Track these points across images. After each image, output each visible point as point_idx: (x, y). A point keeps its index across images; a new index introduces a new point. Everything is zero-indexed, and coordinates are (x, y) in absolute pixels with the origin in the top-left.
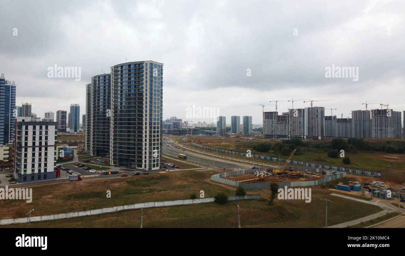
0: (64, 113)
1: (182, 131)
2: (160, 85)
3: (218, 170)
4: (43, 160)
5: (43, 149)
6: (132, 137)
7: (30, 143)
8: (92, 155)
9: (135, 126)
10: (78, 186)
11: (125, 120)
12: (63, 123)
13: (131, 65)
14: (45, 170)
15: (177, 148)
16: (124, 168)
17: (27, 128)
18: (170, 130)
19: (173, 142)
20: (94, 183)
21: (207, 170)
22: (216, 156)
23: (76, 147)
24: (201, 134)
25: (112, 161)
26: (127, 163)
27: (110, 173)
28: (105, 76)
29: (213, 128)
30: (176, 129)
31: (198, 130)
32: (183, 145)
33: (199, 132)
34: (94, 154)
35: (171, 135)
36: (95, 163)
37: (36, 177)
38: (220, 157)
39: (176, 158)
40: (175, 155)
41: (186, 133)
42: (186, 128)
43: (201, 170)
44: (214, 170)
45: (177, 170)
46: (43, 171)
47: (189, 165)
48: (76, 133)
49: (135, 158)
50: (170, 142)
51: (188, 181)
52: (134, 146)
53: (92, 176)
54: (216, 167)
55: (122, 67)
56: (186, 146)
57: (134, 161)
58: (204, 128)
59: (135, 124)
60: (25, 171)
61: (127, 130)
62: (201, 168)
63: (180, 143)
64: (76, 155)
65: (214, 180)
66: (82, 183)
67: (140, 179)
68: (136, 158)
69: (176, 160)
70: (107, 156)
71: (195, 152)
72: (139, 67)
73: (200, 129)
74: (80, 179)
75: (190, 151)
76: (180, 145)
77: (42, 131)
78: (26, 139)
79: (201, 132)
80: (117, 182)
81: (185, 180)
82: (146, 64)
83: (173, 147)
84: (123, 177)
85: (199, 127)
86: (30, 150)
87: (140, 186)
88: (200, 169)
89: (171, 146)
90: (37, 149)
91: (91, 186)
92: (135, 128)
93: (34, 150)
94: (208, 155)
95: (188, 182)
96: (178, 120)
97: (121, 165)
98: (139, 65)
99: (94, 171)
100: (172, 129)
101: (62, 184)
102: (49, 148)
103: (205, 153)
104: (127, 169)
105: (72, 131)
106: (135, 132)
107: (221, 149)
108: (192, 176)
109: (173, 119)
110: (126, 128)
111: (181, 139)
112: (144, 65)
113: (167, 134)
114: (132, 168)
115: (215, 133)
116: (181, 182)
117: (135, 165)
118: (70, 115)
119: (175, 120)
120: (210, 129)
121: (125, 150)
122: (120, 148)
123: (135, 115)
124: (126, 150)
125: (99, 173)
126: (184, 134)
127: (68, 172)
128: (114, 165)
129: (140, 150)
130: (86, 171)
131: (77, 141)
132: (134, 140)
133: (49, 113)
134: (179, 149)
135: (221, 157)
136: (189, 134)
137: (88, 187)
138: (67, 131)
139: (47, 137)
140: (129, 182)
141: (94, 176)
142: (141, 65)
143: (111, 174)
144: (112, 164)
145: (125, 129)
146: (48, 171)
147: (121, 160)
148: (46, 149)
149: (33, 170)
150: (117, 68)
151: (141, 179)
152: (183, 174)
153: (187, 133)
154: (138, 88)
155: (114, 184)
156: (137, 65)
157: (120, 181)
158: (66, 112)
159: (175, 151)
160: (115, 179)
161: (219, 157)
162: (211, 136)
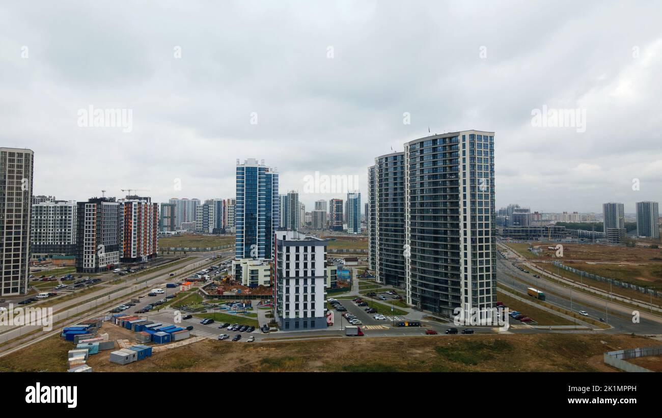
0: (339, 202)
1: (531, 231)
2: (489, 172)
3: (619, 335)
4: (309, 298)
5: (309, 281)
6: (442, 263)
7: (292, 274)
8: (379, 281)
9: (445, 243)
10: (358, 349)
11: (428, 232)
12: (339, 217)
13: (436, 140)
14: (313, 313)
15: (523, 270)
16: (429, 314)
17: (288, 250)
18: (507, 229)
19: (515, 256)
20: (382, 344)
21: (591, 332)
22: (610, 296)
23: (355, 263)
24: (571, 238)
25: (410, 298)
26: (435, 305)
27: (407, 325)
28: (396, 156)
29: (595, 224)
30: (519, 228)
31: (563, 230)
32: (535, 265)
33: (565, 234)
34: (381, 279)
35: (510, 240)
36: (383, 300)
37: (301, 324)
38: (617, 298)
39: (522, 296)
40: (521, 287)
41: (540, 236)
42: (538, 224)
43: (579, 332)
44: (607, 333)
45: (528, 326)
46: (309, 315)
47: (551, 316)
48: (356, 233)
49: (448, 298)
50: (509, 256)
51: (554, 361)
52: (446, 279)
53: (379, 327)
54: (612, 327)
55: (422, 143)
56: (541, 266)
57: (446, 303)
58: (574, 226)
59: (445, 240)
60: (287, 314)
61: (433, 249)
62: (578, 327)
63: (529, 259)
64: (356, 281)
65: (611, 364)
66: (363, 342)
67: (457, 344)
68: (450, 299)
69: (524, 300)
70: (402, 286)
71: (561, 282)
72: (451, 142)
73: (567, 227)
74: (360, 333)
75: (550, 279)
76: (528, 264)
77: (307, 255)
78: (288, 266)
79: (570, 233)
80: (419, 346)
81: (547, 357)
82: (464, 137)
83: (517, 270)
84: (429, 335)
85: (564, 224)
86: (292, 283)
87: (458, 360)
88: (576, 329)
89: (512, 266)
90: (301, 282)
91: (378, 350)
92: (445, 247)
93: (297, 283)
94: (589, 293)
95: (553, 365)
96: (521, 211)
97: (424, 308)
98: (450, 138)
99: (383, 318)
100: (511, 227)
101: (335, 340)
102: (317, 281)
103: (583, 287)
104: (434, 318)
105: (351, 230)
106: (446, 253)
107: (619, 280)
108: (560, 348)
109: (513, 208)
110: (431, 245)
111: (530, 250)
112: (460, 138)
113: (503, 236)
114: (444, 316)
115: (600, 237)
116: (537, 363)
117: (448, 312)
118: (347, 204)
119: (517, 211)
120: (588, 227)
121: (430, 283)
122: (422, 280)
123: (445, 225)
124: (432, 284)
125: (389, 322)
126: (534, 236)
127: (343, 315)
128: (414, 305)
129: (456, 286)
130: (369, 315)
131: (357, 250)
132: (446, 267)
133: (320, 203)
134: (528, 273)
135: (621, 299)
136: (544, 236)
137: (373, 351)
138: (344, 228)
139: (314, 263)
140: (440, 350)
141: (382, 328)
142: (454, 139)
143: (409, 326)
144: (410, 304)
145: (430, 247)
146: (317, 315)
147: (424, 299)
148: (313, 282)
149: (297, 313)
150: (414, 146)
151: (460, 345)
152: (541, 342)
153: (541, 234)
154: (449, 178)
155: (414, 351)
156: (447, 140)
157: (423, 344)
158: (341, 202)
159: (520, 277)
160: (416, 339)
161: (615, 300)
162: (591, 241)
